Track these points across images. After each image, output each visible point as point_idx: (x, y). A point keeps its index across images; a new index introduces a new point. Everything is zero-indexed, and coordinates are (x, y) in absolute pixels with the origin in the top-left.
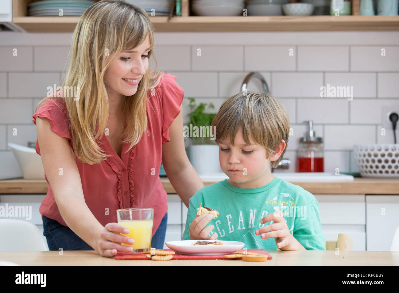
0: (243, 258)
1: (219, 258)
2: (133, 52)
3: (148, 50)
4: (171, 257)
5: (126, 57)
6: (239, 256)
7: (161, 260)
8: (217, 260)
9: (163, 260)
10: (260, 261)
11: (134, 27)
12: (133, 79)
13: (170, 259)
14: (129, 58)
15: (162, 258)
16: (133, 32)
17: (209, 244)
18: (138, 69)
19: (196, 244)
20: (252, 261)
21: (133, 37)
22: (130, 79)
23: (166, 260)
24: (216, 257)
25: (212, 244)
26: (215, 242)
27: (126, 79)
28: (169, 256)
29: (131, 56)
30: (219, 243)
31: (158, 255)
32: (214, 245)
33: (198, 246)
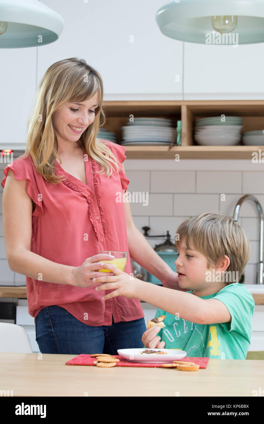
0: (177, 367)
1: (158, 366)
2: (81, 105)
3: (95, 106)
4: (115, 364)
5: (75, 109)
6: (174, 365)
7: (104, 367)
8: (155, 368)
9: (106, 367)
10: (191, 371)
11: (85, 85)
12: (77, 127)
13: (113, 366)
14: (77, 110)
15: (106, 365)
16: (84, 88)
17: (153, 353)
18: (83, 120)
19: (143, 352)
20: (184, 371)
21: (83, 92)
22: (75, 127)
23: (109, 367)
24: (155, 365)
25: (156, 353)
26: (159, 352)
27: (72, 127)
28: (113, 363)
29: (79, 108)
30: (162, 353)
31: (103, 362)
32: (157, 354)
33: (144, 354)
